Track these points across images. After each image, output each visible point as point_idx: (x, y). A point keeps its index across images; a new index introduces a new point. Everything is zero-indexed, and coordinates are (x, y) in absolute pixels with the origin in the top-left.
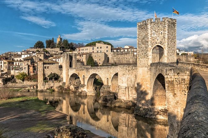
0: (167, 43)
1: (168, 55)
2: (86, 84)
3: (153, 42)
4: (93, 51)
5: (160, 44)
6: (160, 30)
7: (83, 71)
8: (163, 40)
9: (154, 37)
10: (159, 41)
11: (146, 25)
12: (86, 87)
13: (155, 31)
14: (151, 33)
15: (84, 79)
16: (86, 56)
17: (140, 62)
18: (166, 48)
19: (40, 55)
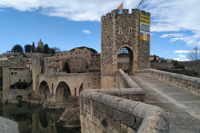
0: (137, 44)
1: (139, 60)
2: (54, 93)
3: (119, 41)
4: (72, 56)
5: (129, 45)
6: (128, 26)
7: (52, 79)
8: (132, 39)
9: (120, 35)
10: (127, 40)
11: (111, 19)
12: (55, 96)
13: (122, 26)
14: (116, 30)
15: (52, 87)
16: (63, 61)
17: (104, 69)
18: (136, 51)
19: (12, 59)
